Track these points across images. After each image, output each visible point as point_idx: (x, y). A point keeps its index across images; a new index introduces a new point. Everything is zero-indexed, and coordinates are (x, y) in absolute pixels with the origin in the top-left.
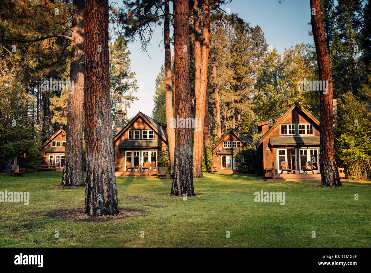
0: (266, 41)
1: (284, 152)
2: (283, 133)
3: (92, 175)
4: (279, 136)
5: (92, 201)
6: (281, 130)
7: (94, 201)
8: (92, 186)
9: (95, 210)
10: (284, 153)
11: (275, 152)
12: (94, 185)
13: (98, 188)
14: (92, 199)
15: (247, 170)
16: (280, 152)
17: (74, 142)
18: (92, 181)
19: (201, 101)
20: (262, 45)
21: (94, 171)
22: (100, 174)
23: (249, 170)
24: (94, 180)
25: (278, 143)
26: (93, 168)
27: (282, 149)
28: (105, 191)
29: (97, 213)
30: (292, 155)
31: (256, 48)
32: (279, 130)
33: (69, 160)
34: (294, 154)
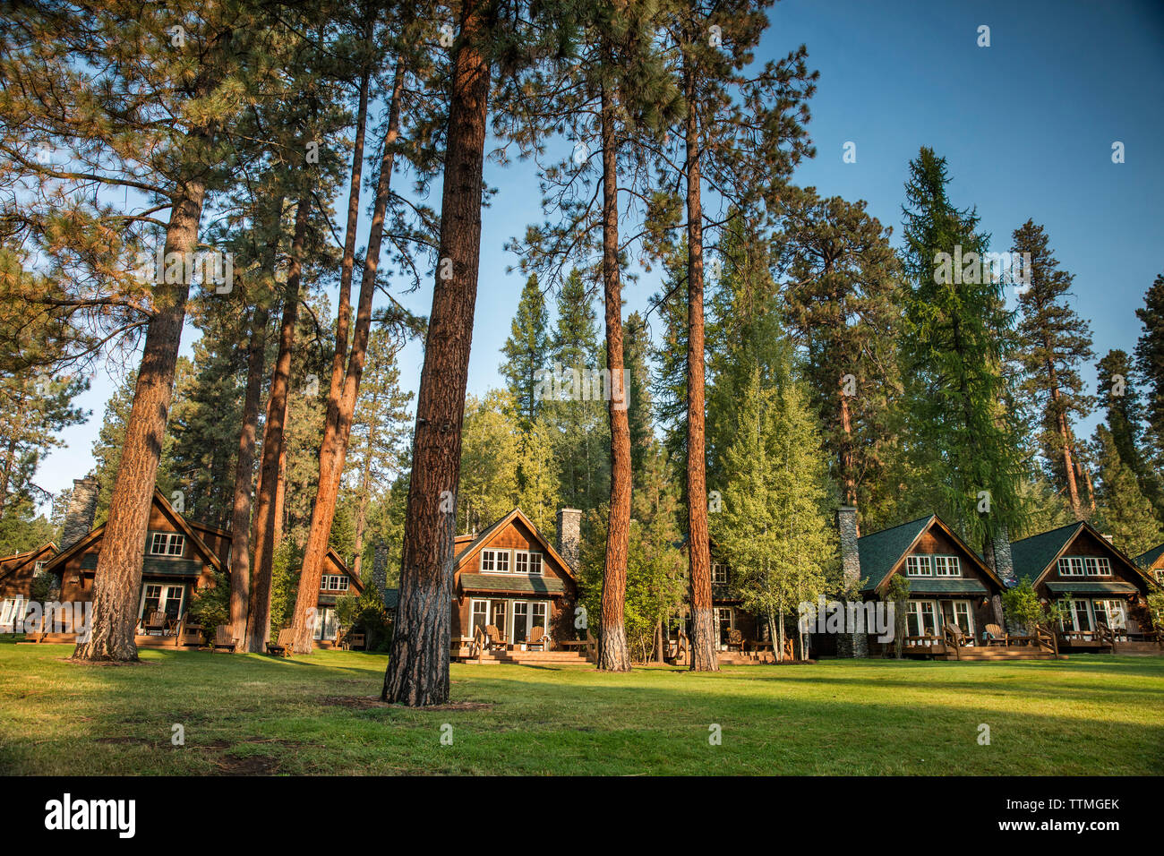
0: (396, 361)
1: (484, 605)
2: (485, 568)
3: (422, 627)
4: (477, 572)
5: (416, 677)
6: (482, 560)
7: (420, 677)
8: (419, 647)
9: (420, 693)
10: (484, 609)
11: (469, 605)
12: (424, 646)
13: (431, 653)
14: (416, 672)
15: (361, 643)
16: (477, 605)
17: (128, 554)
18: (420, 639)
19: (332, 482)
20: (387, 369)
21: (427, 619)
22: (436, 627)
23: (365, 643)
24: (425, 638)
25: (475, 587)
26: (425, 615)
27: (480, 600)
28: (440, 659)
29: (423, 700)
30: (498, 612)
31: (374, 374)
32: (478, 560)
33: (108, 595)
34: (503, 612)
